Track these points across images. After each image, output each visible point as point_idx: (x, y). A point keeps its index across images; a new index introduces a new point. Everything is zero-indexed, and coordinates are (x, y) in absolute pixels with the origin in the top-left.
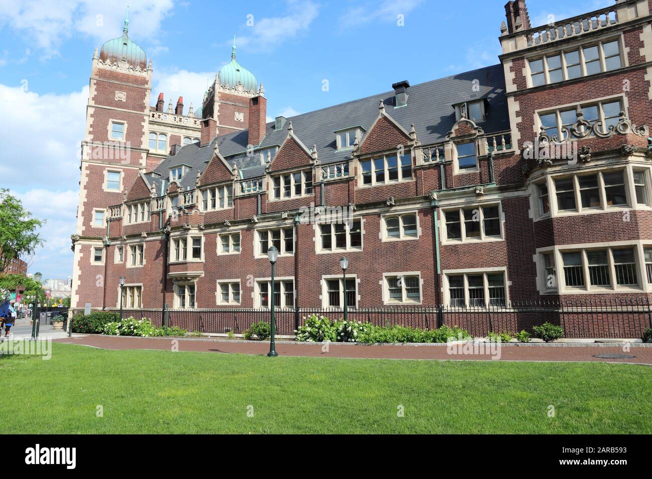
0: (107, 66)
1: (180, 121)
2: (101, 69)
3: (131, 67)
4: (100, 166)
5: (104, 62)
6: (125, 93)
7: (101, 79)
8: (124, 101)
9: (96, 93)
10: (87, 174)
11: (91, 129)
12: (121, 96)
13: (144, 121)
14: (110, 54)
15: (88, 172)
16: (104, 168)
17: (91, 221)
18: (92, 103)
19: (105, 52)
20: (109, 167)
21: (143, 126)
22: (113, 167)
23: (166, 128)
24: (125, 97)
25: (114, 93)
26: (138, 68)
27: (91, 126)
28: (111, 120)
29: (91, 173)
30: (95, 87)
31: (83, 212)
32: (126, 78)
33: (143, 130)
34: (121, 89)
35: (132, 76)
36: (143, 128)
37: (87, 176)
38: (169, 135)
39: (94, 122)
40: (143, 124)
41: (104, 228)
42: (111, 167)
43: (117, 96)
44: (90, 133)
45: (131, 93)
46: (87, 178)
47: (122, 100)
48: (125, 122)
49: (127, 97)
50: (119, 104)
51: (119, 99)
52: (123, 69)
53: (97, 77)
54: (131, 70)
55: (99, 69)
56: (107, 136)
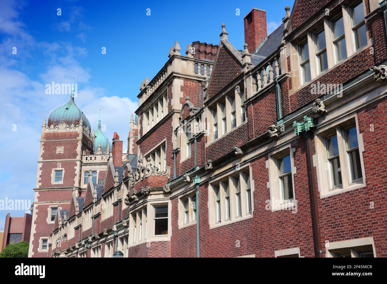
0: (52, 130)
1: (95, 159)
2: (47, 133)
3: (68, 126)
4: (46, 205)
5: (49, 127)
6: (63, 147)
7: (47, 141)
8: (63, 153)
9: (43, 151)
10: (36, 212)
11: (40, 179)
12: (60, 150)
13: (76, 165)
14: (55, 120)
15: (37, 211)
16: (48, 206)
17: (38, 247)
18: (41, 159)
19: (52, 119)
20: (51, 205)
21: (76, 169)
22: (54, 205)
23: (96, 166)
24: (63, 150)
25: (56, 149)
26: (73, 126)
27: (40, 176)
28: (53, 169)
29: (39, 211)
30: (43, 147)
31: (33, 242)
32: (64, 136)
33: (76, 173)
34: (60, 144)
35: (68, 133)
36: (76, 171)
37: (36, 214)
38: (98, 172)
39: (42, 173)
40: (75, 167)
41: (47, 252)
42: (53, 205)
43: (57, 150)
44: (40, 181)
45: (68, 146)
46: (37, 215)
47: (61, 152)
48: (63, 169)
49: (65, 150)
50: (60, 156)
51: (59, 152)
52: (62, 129)
53: (44, 140)
54: (68, 129)
55: (46, 133)
56: (51, 181)
